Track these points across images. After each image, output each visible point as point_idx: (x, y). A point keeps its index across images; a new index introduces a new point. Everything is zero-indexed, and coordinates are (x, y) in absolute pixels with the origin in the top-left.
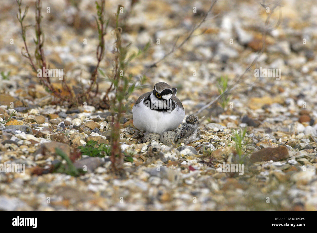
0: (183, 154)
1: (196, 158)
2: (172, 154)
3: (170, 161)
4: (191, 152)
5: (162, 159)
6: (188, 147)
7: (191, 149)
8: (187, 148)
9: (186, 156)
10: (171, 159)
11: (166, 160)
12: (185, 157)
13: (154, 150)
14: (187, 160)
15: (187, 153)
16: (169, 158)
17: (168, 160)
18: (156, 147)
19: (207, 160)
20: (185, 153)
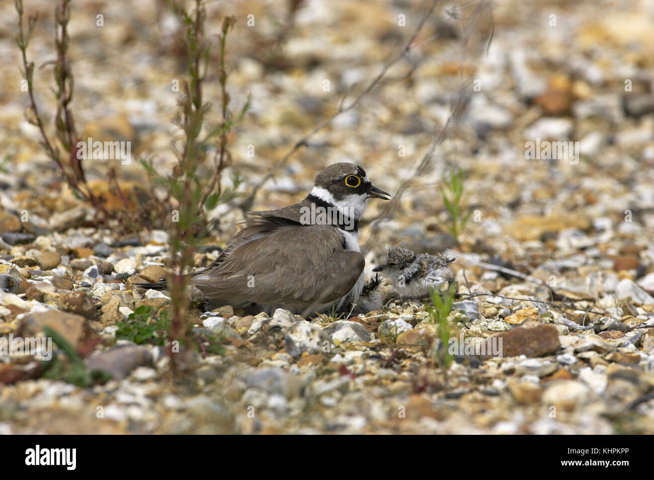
0: (336, 340)
1: (364, 348)
2: (311, 340)
3: (306, 353)
4: (354, 334)
5: (289, 350)
6: (348, 325)
7: (355, 328)
8: (347, 327)
9: (343, 342)
10: (309, 350)
11: (297, 352)
12: (342, 346)
13: (277, 329)
14: (344, 353)
15: (345, 336)
16: (303, 348)
17: (302, 352)
18: (279, 323)
19: (386, 353)
20: (343, 337)
